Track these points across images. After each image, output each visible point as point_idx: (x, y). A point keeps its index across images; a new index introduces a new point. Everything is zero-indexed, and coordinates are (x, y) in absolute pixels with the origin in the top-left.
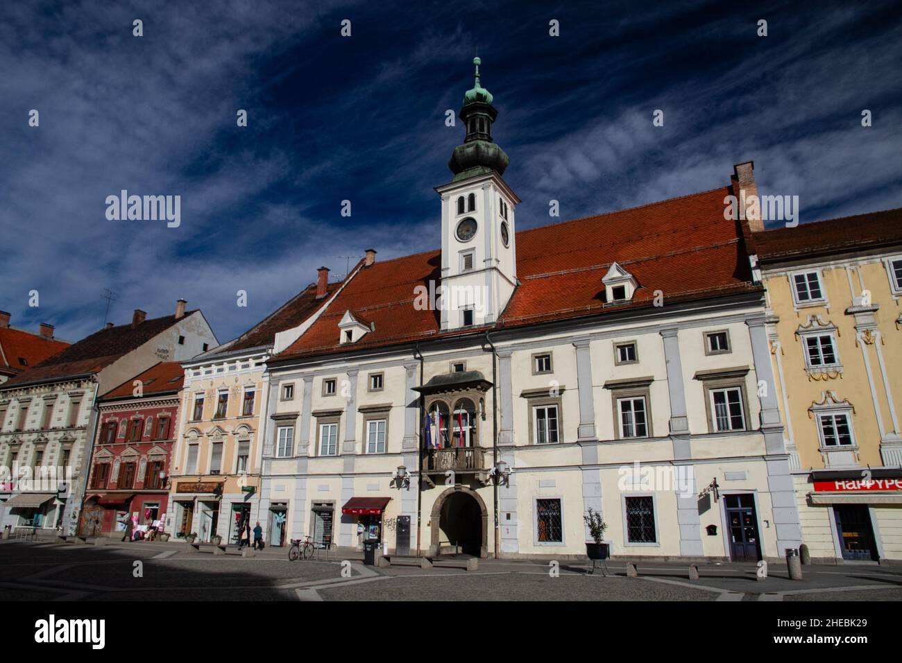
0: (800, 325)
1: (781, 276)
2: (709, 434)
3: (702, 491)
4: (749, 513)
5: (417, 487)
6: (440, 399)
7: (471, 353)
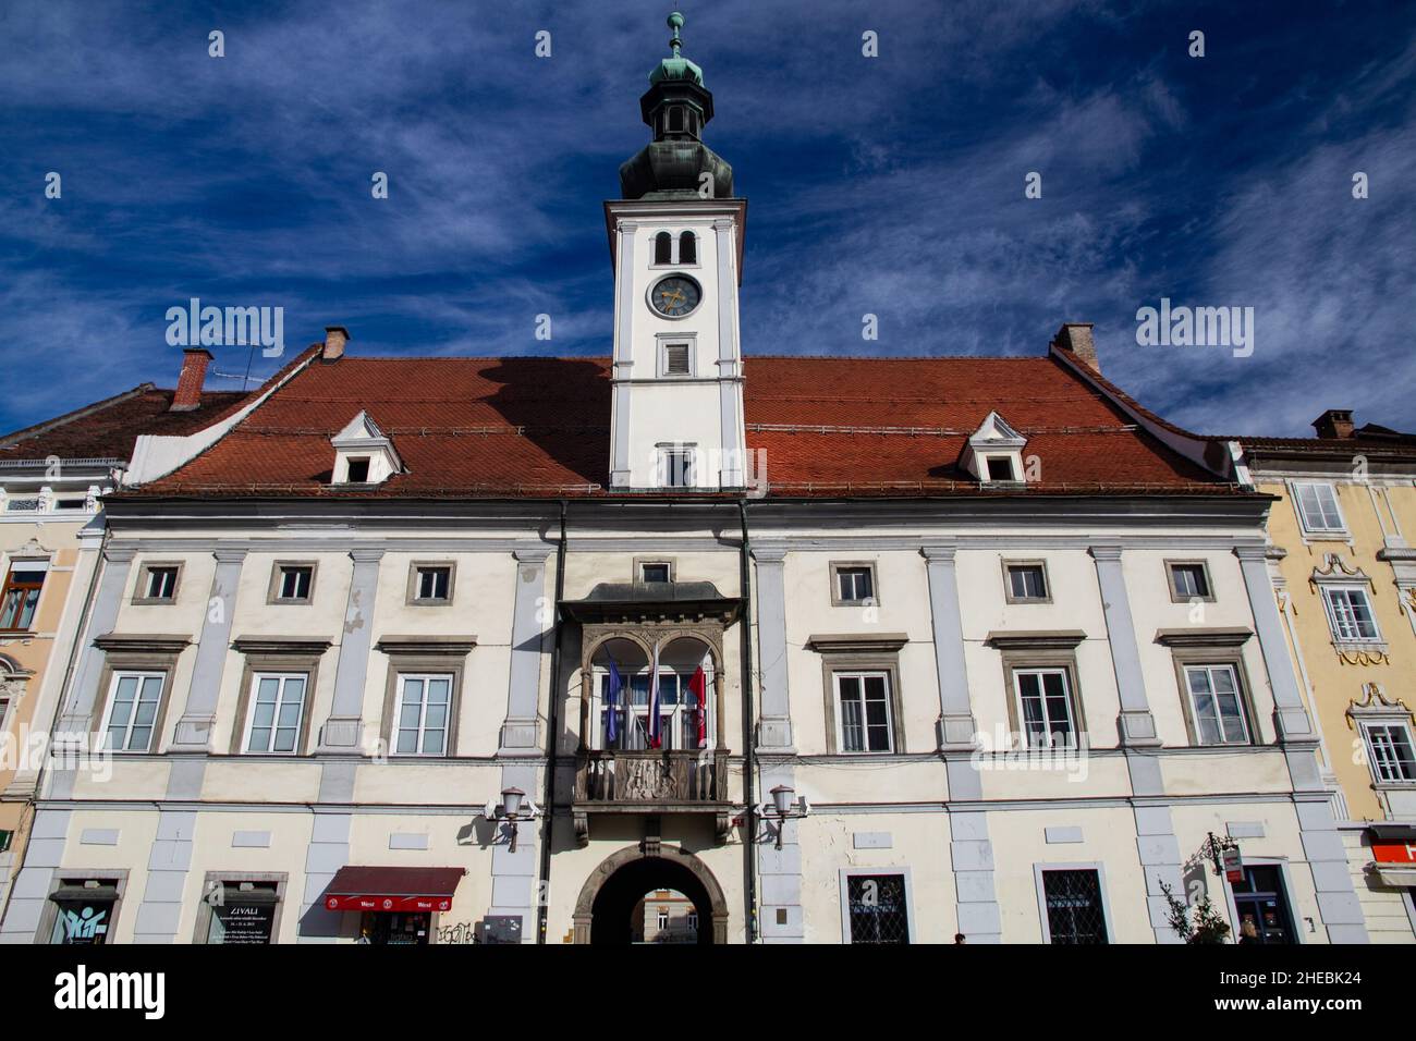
0: (1315, 568)
1: (1277, 483)
2: (1189, 747)
3: (1189, 860)
4: (1271, 904)
5: (539, 843)
6: (625, 635)
7: (689, 545)
